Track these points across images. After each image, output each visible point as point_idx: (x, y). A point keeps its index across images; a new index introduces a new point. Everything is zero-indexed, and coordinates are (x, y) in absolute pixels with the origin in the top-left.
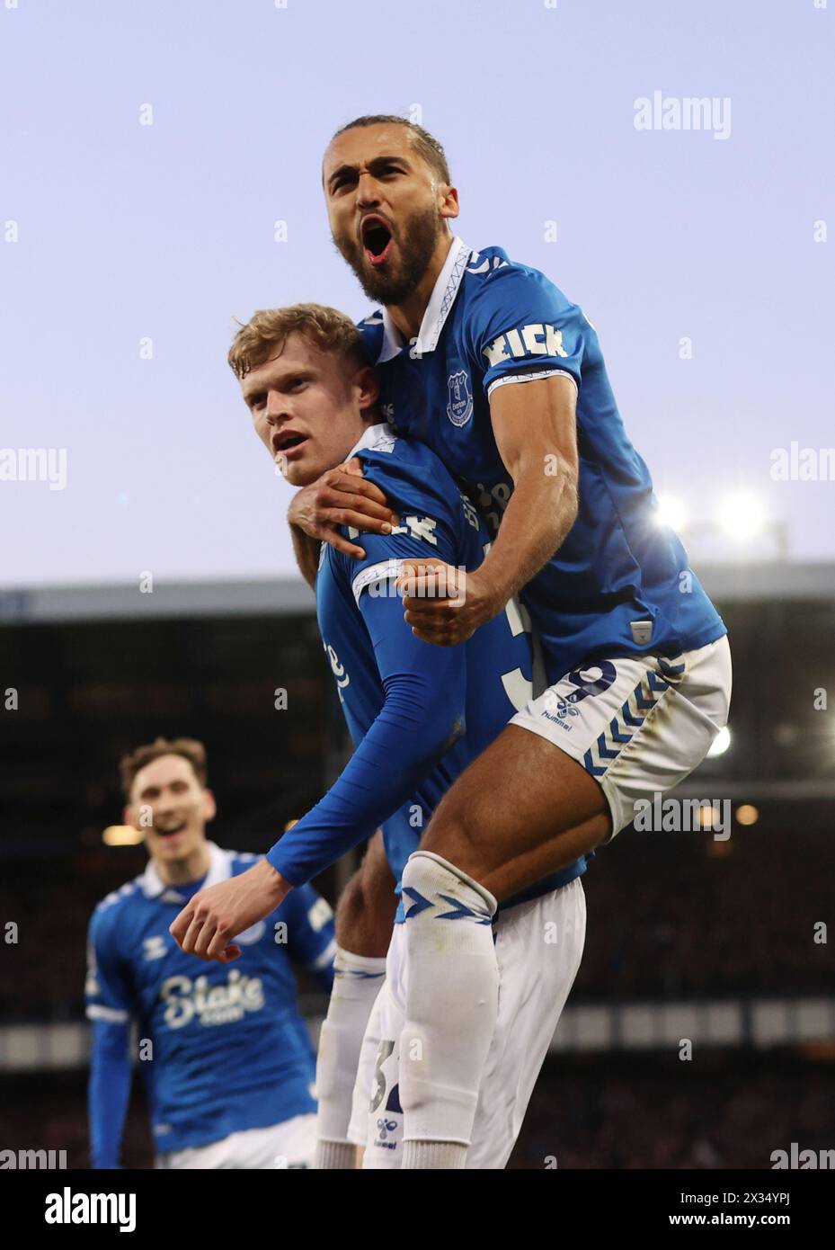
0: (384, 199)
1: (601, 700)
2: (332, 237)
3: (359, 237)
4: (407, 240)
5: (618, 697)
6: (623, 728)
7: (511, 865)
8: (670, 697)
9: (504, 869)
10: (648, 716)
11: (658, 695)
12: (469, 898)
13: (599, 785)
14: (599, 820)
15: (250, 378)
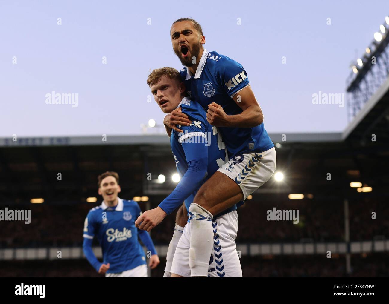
0: (186, 40)
1: (241, 165)
2: (173, 49)
3: (180, 50)
4: (192, 50)
5: (245, 164)
6: (246, 171)
7: (217, 206)
8: (259, 164)
9: (214, 207)
10: (252, 168)
11: (255, 163)
12: (205, 215)
13: (239, 186)
14: (240, 195)
15: (153, 87)
